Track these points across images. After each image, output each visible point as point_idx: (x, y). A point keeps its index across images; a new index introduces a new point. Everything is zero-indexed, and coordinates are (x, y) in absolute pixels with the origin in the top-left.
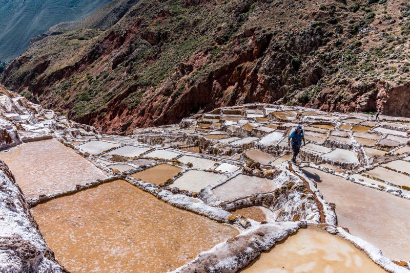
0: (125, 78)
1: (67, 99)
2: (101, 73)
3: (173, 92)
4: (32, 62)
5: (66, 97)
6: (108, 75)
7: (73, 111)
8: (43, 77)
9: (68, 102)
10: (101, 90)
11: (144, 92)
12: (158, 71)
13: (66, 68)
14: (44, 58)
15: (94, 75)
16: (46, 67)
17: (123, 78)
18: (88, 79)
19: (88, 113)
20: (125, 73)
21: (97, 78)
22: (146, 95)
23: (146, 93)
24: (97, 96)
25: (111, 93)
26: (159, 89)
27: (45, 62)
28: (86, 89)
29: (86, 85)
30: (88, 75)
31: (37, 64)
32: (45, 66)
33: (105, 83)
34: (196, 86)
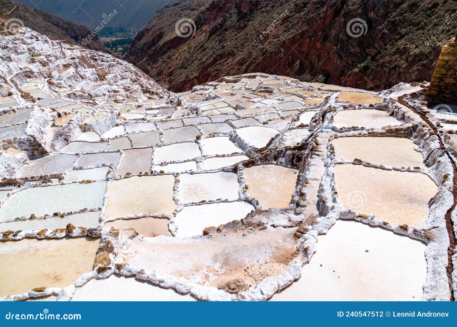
0: (217, 47)
2: (199, 43)
3: (248, 61)
4: (151, 33)
6: (204, 45)
7: (173, 78)
8: (157, 47)
9: (170, 70)
11: (227, 61)
12: (241, 40)
14: (160, 29)
15: (193, 45)
16: (161, 37)
17: (215, 47)
18: (189, 49)
19: (183, 79)
21: (196, 47)
22: (228, 63)
24: (192, 65)
25: (204, 62)
26: (238, 58)
27: (161, 33)
28: (186, 57)
29: (186, 54)
31: (154, 35)
33: (201, 52)
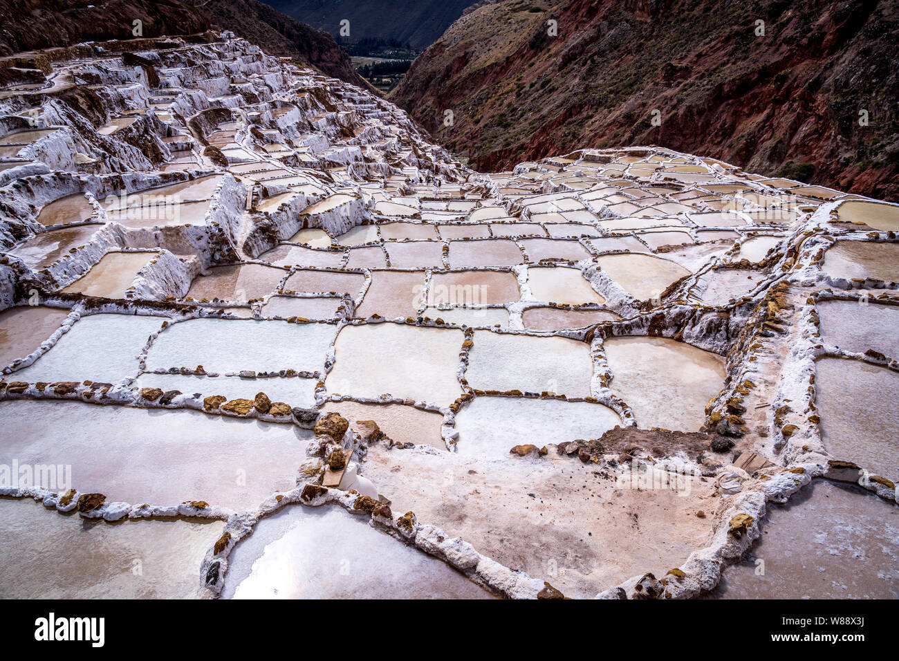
0: (575, 88)
1: (477, 122)
2: (540, 78)
3: (636, 121)
4: (448, 53)
5: (476, 118)
6: (549, 81)
8: (456, 82)
9: (477, 127)
10: (530, 110)
11: (592, 117)
12: (627, 76)
13: (492, 66)
14: (466, 46)
15: (527, 80)
16: (465, 63)
17: (571, 88)
18: (518, 87)
19: (499, 148)
20: (577, 80)
21: (532, 85)
22: (592, 123)
23: (593, 120)
24: (521, 120)
25: (544, 117)
26: (616, 113)
27: (466, 54)
28: (509, 105)
29: (512, 98)
30: (519, 80)
31: (454, 57)
32: (464, 60)
33: (541, 96)
34: (681, 112)
